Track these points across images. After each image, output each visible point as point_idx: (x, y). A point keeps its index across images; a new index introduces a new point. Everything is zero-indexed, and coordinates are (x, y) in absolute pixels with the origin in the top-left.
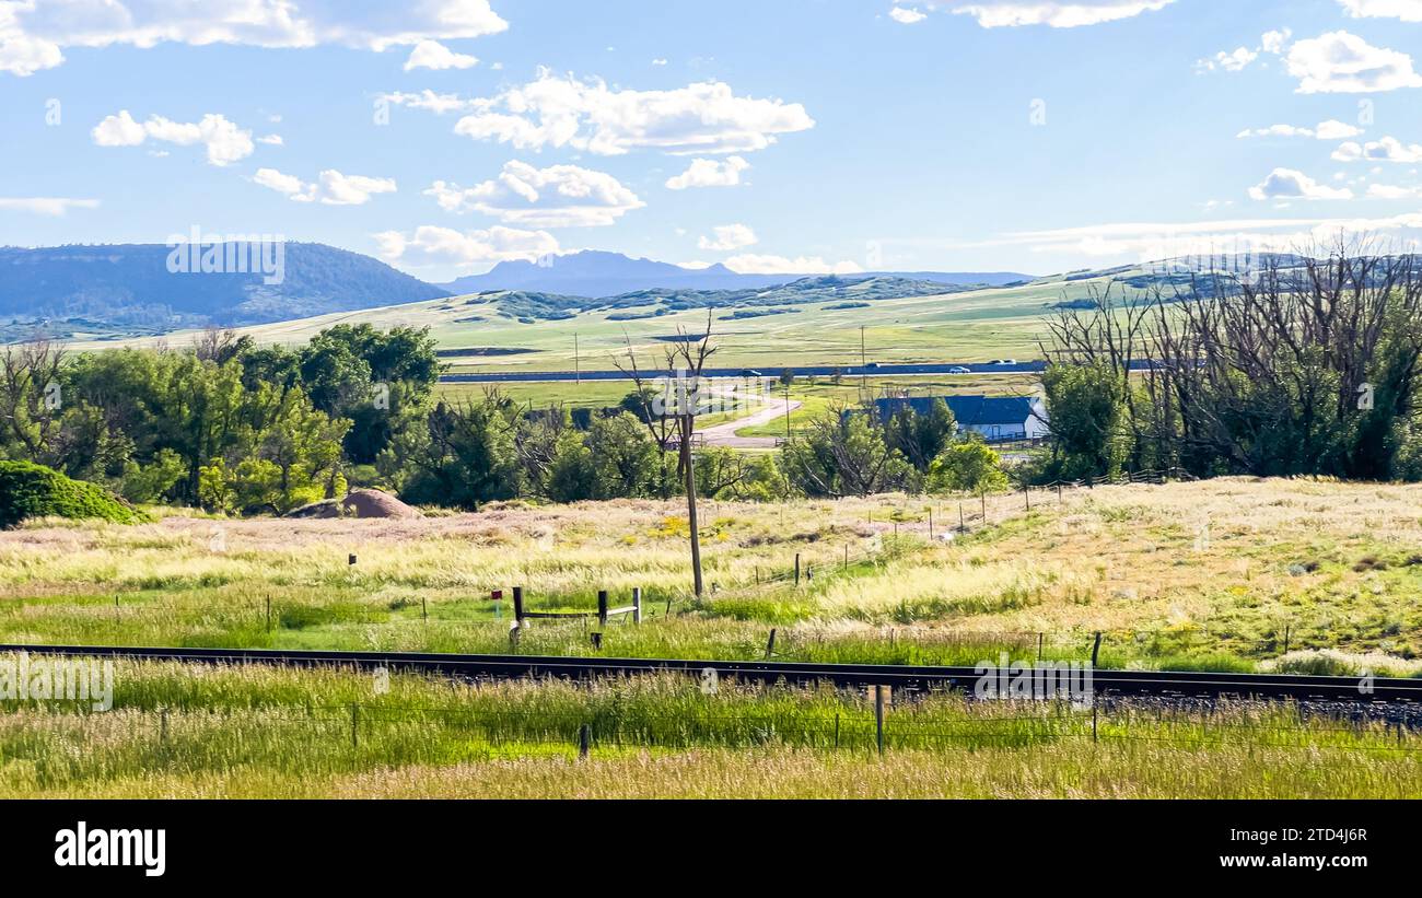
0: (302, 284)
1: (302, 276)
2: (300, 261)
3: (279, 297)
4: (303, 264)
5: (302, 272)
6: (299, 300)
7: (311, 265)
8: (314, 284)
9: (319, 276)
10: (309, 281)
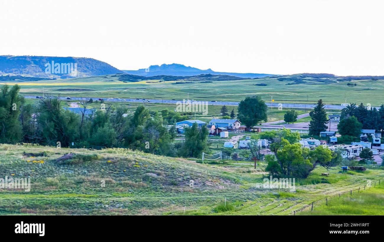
0: (87, 69)
1: (87, 67)
2: (87, 63)
3: (80, 72)
4: (87, 64)
5: (87, 66)
6: (85, 73)
7: (89, 64)
8: (90, 69)
9: (92, 67)
10: (88, 68)
